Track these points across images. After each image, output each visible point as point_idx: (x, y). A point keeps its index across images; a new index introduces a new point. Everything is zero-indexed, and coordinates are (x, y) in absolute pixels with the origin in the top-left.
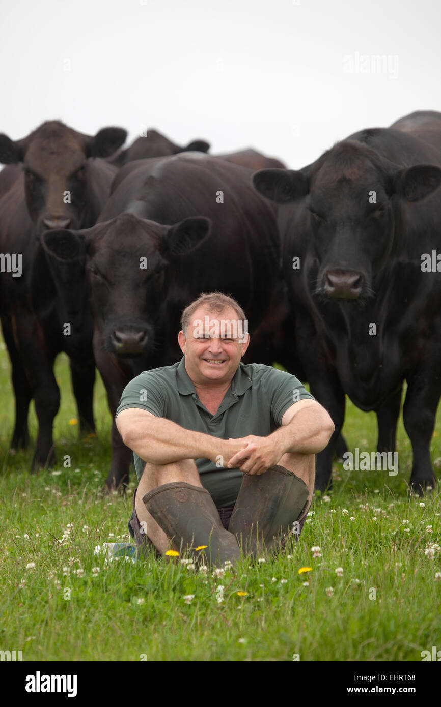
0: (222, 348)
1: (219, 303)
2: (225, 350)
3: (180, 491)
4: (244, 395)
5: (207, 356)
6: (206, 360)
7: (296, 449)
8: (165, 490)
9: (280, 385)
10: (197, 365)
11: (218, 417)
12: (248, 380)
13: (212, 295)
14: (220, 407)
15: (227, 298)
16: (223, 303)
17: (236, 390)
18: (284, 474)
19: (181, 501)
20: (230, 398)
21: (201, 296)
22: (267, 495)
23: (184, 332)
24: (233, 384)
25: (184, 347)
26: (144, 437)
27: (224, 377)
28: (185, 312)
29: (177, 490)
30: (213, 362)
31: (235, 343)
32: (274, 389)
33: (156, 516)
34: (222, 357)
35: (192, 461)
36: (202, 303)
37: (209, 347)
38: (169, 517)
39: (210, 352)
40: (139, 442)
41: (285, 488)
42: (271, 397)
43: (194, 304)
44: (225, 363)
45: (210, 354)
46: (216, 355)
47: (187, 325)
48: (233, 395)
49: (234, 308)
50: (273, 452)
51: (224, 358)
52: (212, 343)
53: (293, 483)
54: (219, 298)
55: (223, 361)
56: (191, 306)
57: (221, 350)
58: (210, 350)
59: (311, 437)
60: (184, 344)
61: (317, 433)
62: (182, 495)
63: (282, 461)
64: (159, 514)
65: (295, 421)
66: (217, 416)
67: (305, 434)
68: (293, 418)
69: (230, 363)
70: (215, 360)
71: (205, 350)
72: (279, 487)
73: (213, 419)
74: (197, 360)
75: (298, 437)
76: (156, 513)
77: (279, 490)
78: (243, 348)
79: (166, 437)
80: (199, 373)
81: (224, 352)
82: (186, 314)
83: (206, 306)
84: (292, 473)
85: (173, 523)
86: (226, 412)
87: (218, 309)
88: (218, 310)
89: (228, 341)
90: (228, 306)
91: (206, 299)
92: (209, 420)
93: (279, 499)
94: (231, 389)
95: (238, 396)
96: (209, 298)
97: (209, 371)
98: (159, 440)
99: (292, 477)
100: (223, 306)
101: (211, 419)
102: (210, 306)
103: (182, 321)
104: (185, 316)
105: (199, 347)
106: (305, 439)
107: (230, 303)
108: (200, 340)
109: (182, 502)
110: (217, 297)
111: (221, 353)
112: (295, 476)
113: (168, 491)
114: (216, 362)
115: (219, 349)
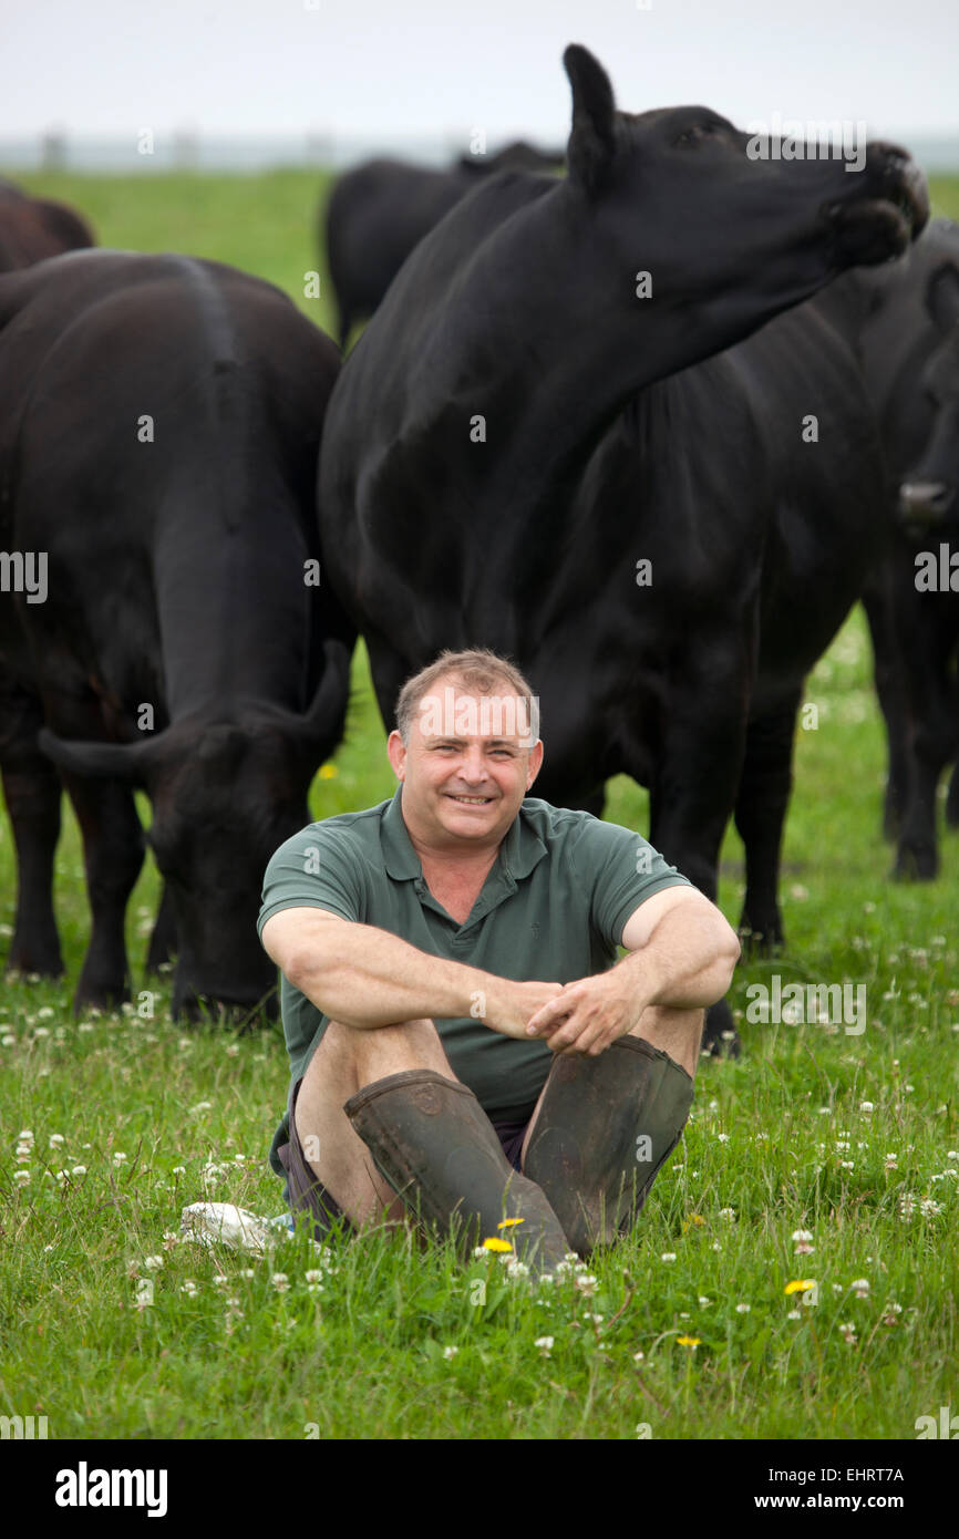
0: (487, 770)
1: (484, 672)
2: (493, 778)
3: (425, 1091)
4: (530, 878)
5: (455, 787)
6: (452, 797)
7: (670, 997)
8: (392, 1089)
9: (611, 855)
10: (432, 808)
11: (472, 927)
12: (538, 842)
13: (467, 654)
14: (478, 905)
15: (500, 663)
16: (492, 672)
17: (512, 867)
18: (647, 1054)
19: (428, 1112)
20: (499, 885)
21: (441, 656)
22: (612, 1102)
23: (402, 733)
24: (504, 853)
25: (401, 767)
26: (332, 967)
27: (487, 835)
28: (405, 690)
29: (420, 1087)
30: (466, 800)
31: (513, 760)
32: (596, 869)
33: (375, 1144)
34: (487, 791)
35: (428, 1023)
36: (444, 670)
37: (459, 768)
38: (405, 1148)
39: (462, 779)
40: (323, 978)
41: (650, 1085)
42: (591, 885)
43: (426, 672)
44: (492, 803)
45: (461, 783)
46: (474, 787)
47: (411, 719)
48: (505, 878)
49: (514, 685)
50: (623, 1002)
51: (490, 793)
52: (466, 760)
53: (665, 1076)
54: (482, 661)
55: (489, 800)
56: (419, 678)
57: (485, 776)
58: (461, 774)
59: (699, 971)
60: (401, 761)
61: (707, 964)
62: (430, 1098)
63: (642, 1025)
64: (382, 1142)
65: (661, 938)
66: (470, 925)
67: (686, 965)
68: (654, 932)
69: (504, 804)
70: (471, 798)
71: (451, 774)
72: (637, 1085)
73: (460, 932)
74: (432, 796)
75: (673, 973)
76: (375, 1139)
77: (638, 1090)
78: (529, 774)
79: (384, 966)
80: (436, 825)
81: (492, 782)
82: (409, 694)
83: (454, 677)
84: (664, 1054)
85: (412, 1162)
86: (492, 915)
87: (481, 684)
88: (482, 688)
89: (500, 757)
90: (501, 681)
91: (453, 663)
92: (450, 935)
93: (638, 1110)
94: (499, 863)
95: (516, 881)
96: (459, 661)
97: (458, 819)
98: (368, 974)
99: (665, 1063)
100: (492, 681)
101: (456, 931)
102: (465, 678)
103: (398, 710)
104: (407, 699)
105: (438, 766)
106: (686, 976)
107: (506, 675)
108: (440, 751)
109: (430, 1115)
110: (478, 658)
111: (484, 781)
112: (669, 1061)
113: (400, 1091)
114: (474, 801)
115: (481, 772)
